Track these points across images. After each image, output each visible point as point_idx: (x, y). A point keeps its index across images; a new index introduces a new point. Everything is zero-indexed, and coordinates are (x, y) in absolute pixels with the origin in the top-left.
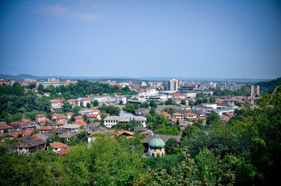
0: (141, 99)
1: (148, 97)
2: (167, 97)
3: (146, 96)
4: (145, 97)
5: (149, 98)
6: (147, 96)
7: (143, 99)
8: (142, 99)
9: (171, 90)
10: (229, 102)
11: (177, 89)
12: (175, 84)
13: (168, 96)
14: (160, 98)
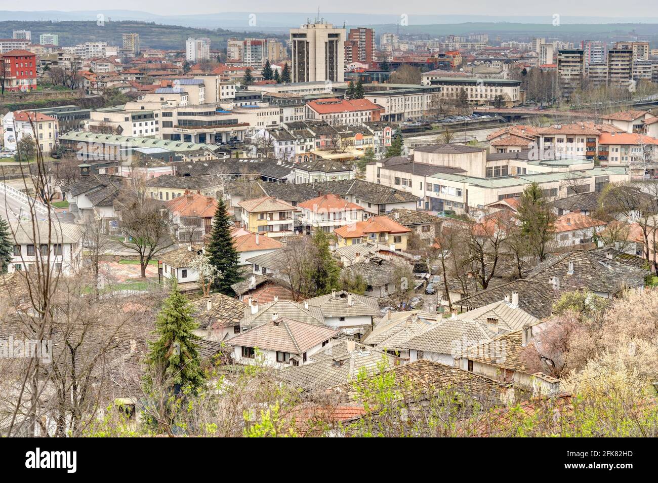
0: (138, 128)
1: (174, 119)
2: (276, 118)
3: (164, 115)
4: (161, 119)
5: (182, 124)
6: (170, 114)
7: (149, 127)
8: (144, 128)
9: (311, 79)
10: (560, 141)
11: (341, 76)
12: (331, 52)
13: (281, 112)
14: (234, 123)
